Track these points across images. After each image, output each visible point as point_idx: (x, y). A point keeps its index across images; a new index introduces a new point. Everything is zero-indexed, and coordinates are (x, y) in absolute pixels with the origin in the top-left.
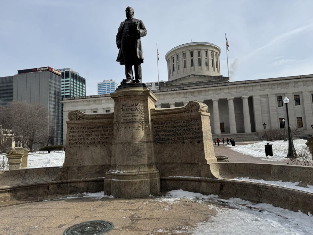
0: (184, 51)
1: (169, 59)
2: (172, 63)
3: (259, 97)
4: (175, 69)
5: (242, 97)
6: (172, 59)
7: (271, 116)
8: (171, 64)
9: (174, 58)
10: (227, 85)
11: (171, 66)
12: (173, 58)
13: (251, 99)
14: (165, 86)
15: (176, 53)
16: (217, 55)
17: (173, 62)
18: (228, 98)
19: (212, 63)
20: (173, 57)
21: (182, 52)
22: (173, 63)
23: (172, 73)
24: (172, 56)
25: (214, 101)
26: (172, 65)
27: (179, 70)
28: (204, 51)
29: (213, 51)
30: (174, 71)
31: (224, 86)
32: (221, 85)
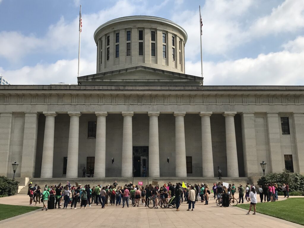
0: (129, 28)
1: (100, 39)
2: (105, 46)
3: (253, 115)
4: (111, 57)
5: (226, 113)
6: (105, 39)
7: (272, 150)
9: (110, 38)
10: (201, 90)
11: (104, 51)
12: (108, 37)
13: (238, 119)
14: (91, 80)
15: (114, 30)
16: (181, 43)
17: (108, 44)
18: (201, 113)
19: (174, 55)
21: (126, 29)
22: (108, 47)
23: (105, 62)
24: (106, 35)
25: (178, 115)
26: (105, 49)
27: (117, 59)
28: (161, 32)
29: (176, 36)
30: (108, 58)
31: (195, 90)
32: (190, 88)
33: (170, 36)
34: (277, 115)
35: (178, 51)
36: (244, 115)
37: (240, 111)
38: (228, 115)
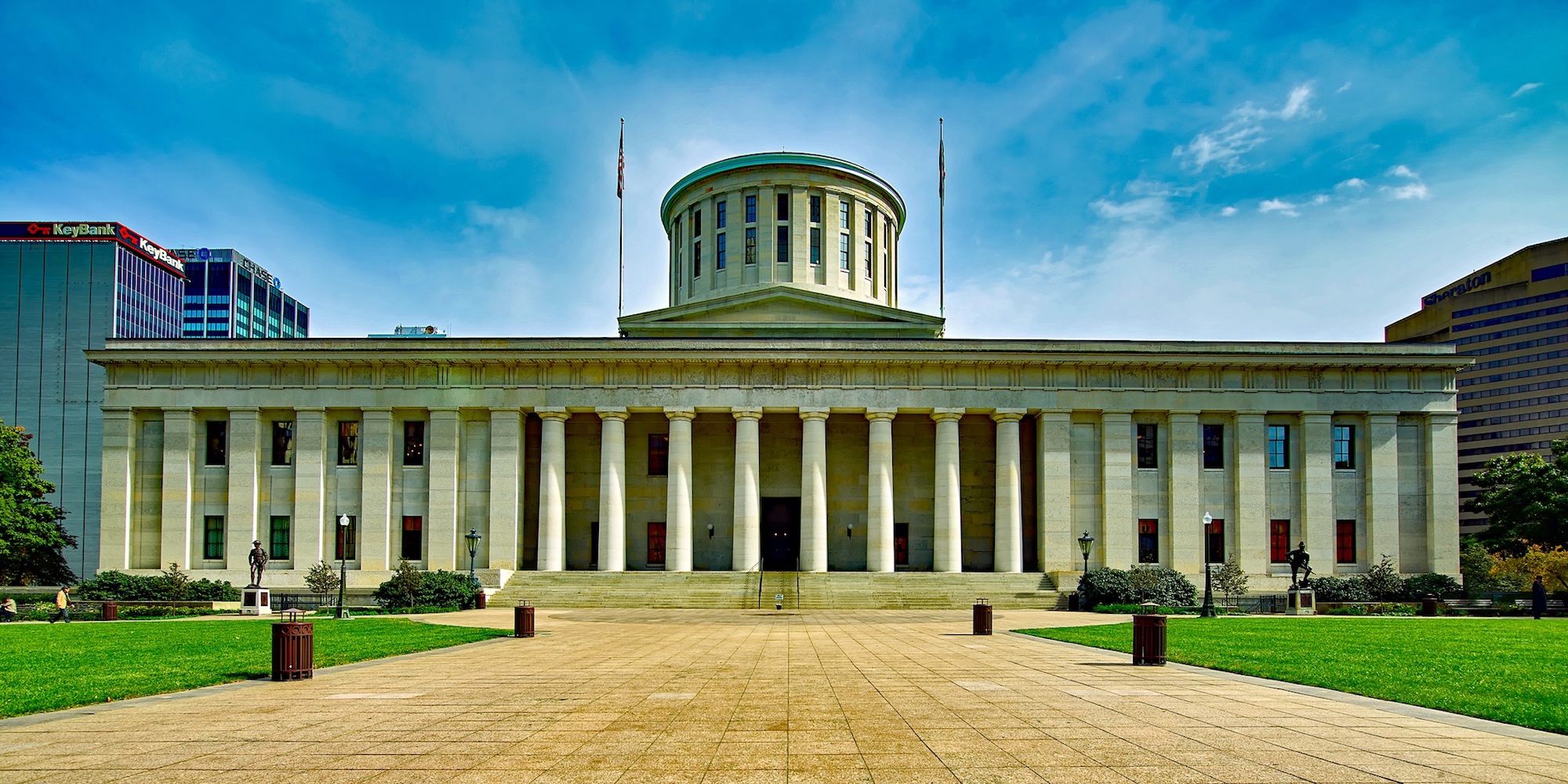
0: (751, 188)
1: (677, 220)
2: (691, 239)
3: (1069, 417)
4: (706, 267)
6: (691, 218)
7: (1108, 506)
8: (685, 243)
9: (703, 216)
10: (938, 351)
11: (686, 250)
12: (698, 214)
13: (1030, 426)
14: (652, 326)
15: (712, 192)
17: (698, 233)
18: (937, 411)
19: (869, 262)
20: (696, 210)
21: (744, 190)
22: (696, 240)
23: (690, 280)
24: (691, 208)
25: (877, 417)
26: (690, 246)
27: (720, 274)
28: (836, 198)
29: (875, 209)
30: (697, 274)
31: (923, 351)
32: (909, 345)
33: (860, 210)
34: (1129, 418)
35: (881, 251)
36: (1045, 418)
37: (1035, 407)
38: (1005, 417)
